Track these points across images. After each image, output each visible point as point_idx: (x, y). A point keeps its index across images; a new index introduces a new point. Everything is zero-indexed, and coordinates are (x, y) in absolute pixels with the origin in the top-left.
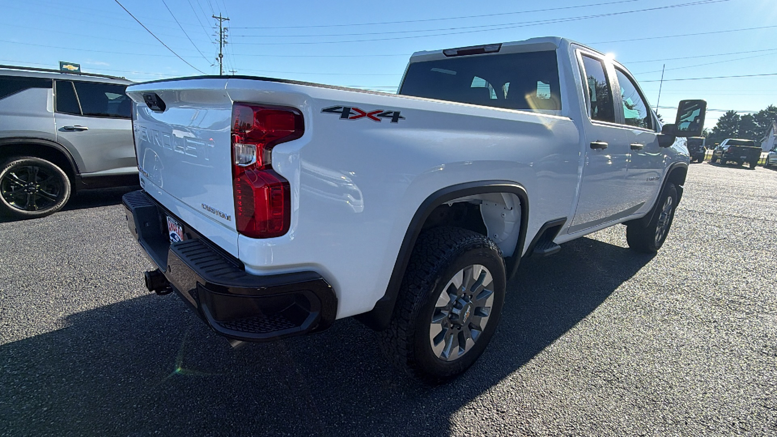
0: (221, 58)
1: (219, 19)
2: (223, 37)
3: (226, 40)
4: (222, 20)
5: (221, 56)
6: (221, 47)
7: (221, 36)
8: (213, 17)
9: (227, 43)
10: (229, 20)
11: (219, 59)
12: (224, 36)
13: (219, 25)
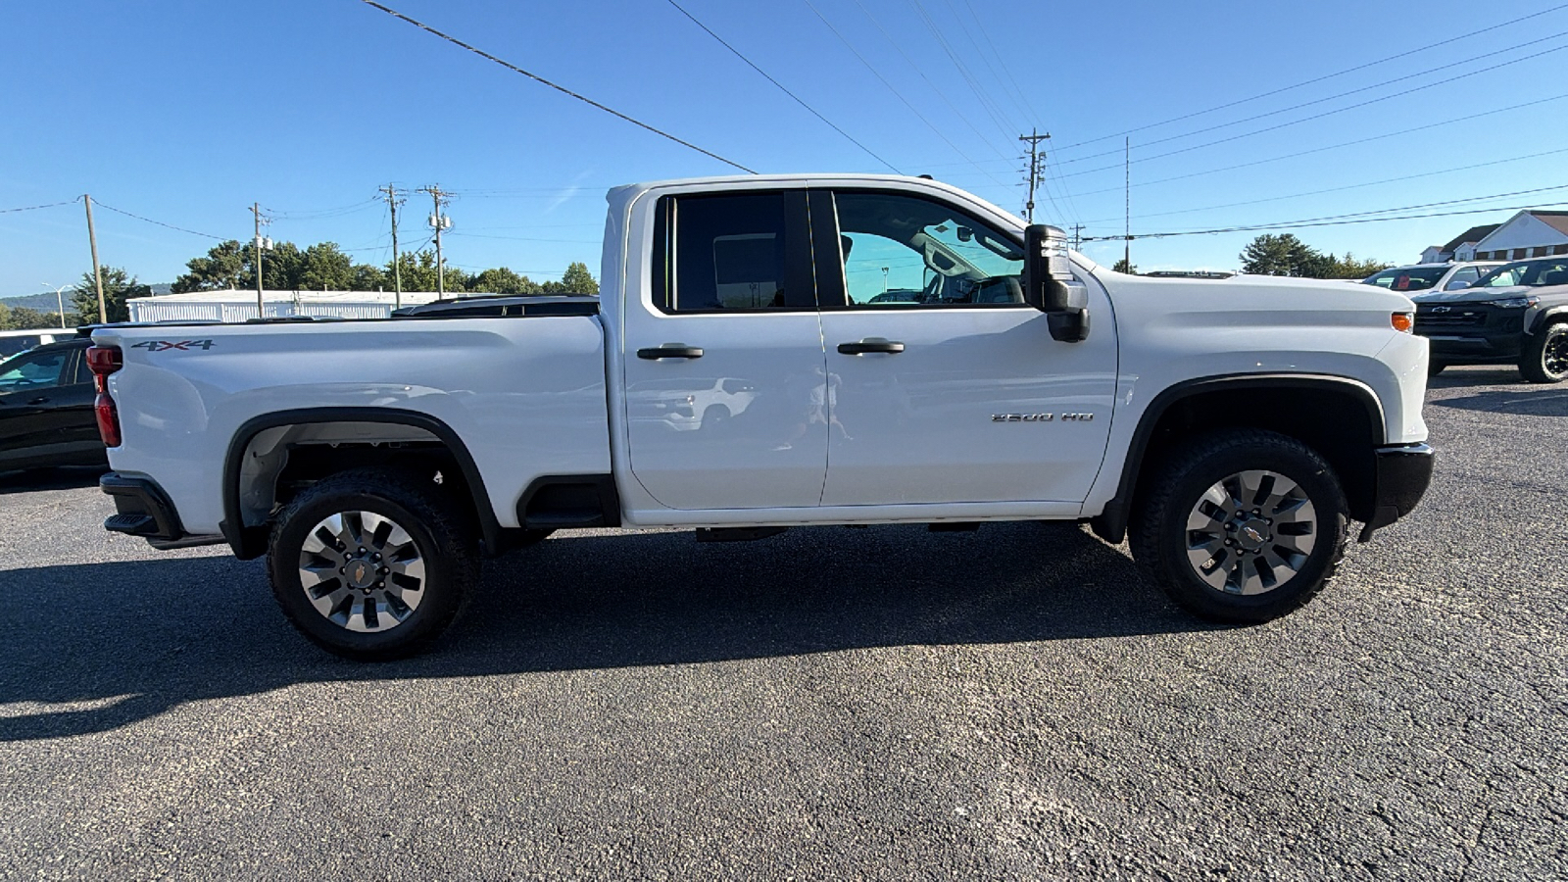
0: (1030, 209)
1: (1032, 140)
2: (1036, 170)
3: (1041, 176)
4: (1037, 140)
5: (1031, 206)
6: (1032, 189)
7: (1033, 169)
8: (1021, 139)
9: (1043, 179)
10: (1048, 137)
11: (1027, 211)
12: (1039, 167)
13: (1031, 150)
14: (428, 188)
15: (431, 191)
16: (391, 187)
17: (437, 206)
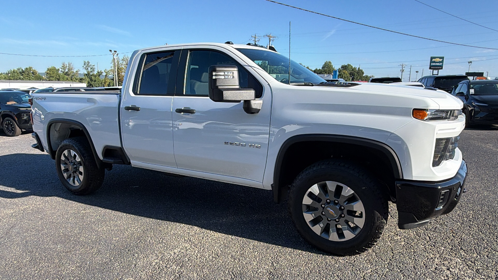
14: (267, 35)
15: (268, 36)
16: (255, 35)
17: (270, 41)
